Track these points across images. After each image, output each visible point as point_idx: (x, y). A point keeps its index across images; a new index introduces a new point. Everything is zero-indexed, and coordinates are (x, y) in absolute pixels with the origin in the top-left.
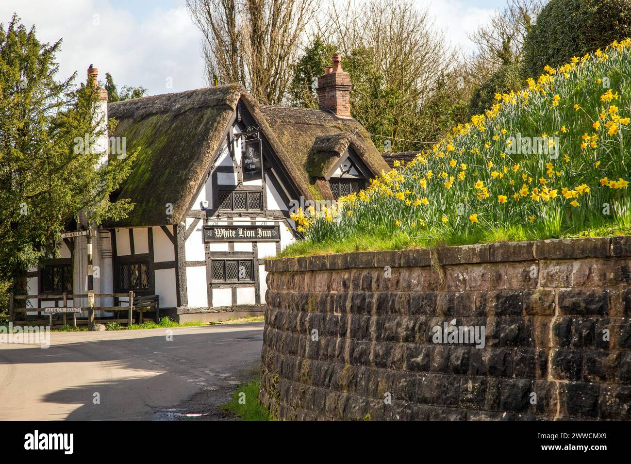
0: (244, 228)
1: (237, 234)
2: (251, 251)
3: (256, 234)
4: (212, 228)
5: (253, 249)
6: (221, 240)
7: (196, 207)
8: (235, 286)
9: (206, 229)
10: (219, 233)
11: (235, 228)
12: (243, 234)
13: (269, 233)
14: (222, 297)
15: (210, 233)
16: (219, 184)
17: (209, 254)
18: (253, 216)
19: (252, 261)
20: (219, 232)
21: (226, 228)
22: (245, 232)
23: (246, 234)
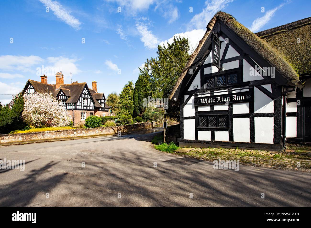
0: (222, 96)
1: (216, 100)
2: (228, 109)
3: (232, 98)
4: (199, 99)
5: (229, 108)
6: (205, 105)
7: (191, 89)
8: (213, 130)
10: (203, 101)
11: (215, 97)
12: (221, 100)
13: (243, 98)
14: (205, 136)
15: (198, 102)
16: (204, 74)
17: (197, 113)
18: (230, 88)
19: (227, 116)
21: (208, 98)
22: (222, 99)
23: (223, 100)
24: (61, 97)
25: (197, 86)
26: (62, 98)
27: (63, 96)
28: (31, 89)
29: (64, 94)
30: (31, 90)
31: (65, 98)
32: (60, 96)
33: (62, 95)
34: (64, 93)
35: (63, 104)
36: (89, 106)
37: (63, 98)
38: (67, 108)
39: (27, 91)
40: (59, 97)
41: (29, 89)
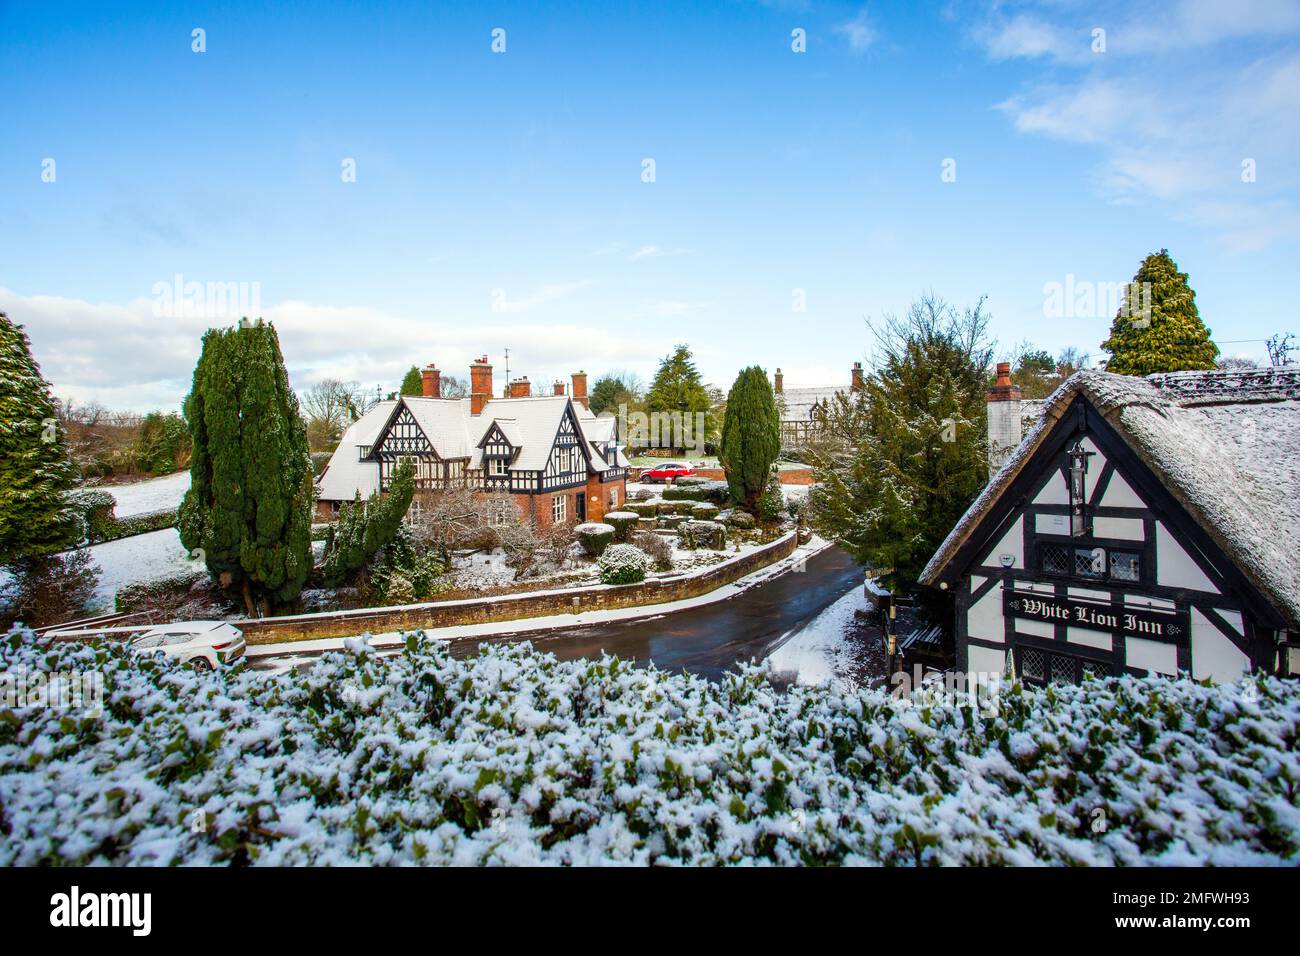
0: (1093, 608)
1: (1073, 615)
2: (1109, 648)
3: (1122, 622)
4: (1020, 597)
5: (1114, 647)
6: (1038, 617)
7: (992, 560)
9: (1009, 596)
10: (1030, 607)
11: (1071, 606)
12: (1088, 616)
13: (1157, 628)
15: (1015, 605)
16: (1037, 531)
17: (1011, 634)
18: (1117, 590)
20: (1034, 606)
21: (1049, 602)
22: (1093, 615)
23: (1096, 619)
24: (495, 448)
25: (1011, 560)
26: (495, 452)
27: (501, 447)
28: (406, 424)
29: (502, 441)
30: (406, 427)
31: (507, 452)
32: (492, 444)
33: (497, 443)
34: (503, 437)
35: (499, 470)
36: (573, 471)
37: (501, 452)
38: (511, 485)
39: (393, 431)
40: (488, 448)
41: (399, 424)
